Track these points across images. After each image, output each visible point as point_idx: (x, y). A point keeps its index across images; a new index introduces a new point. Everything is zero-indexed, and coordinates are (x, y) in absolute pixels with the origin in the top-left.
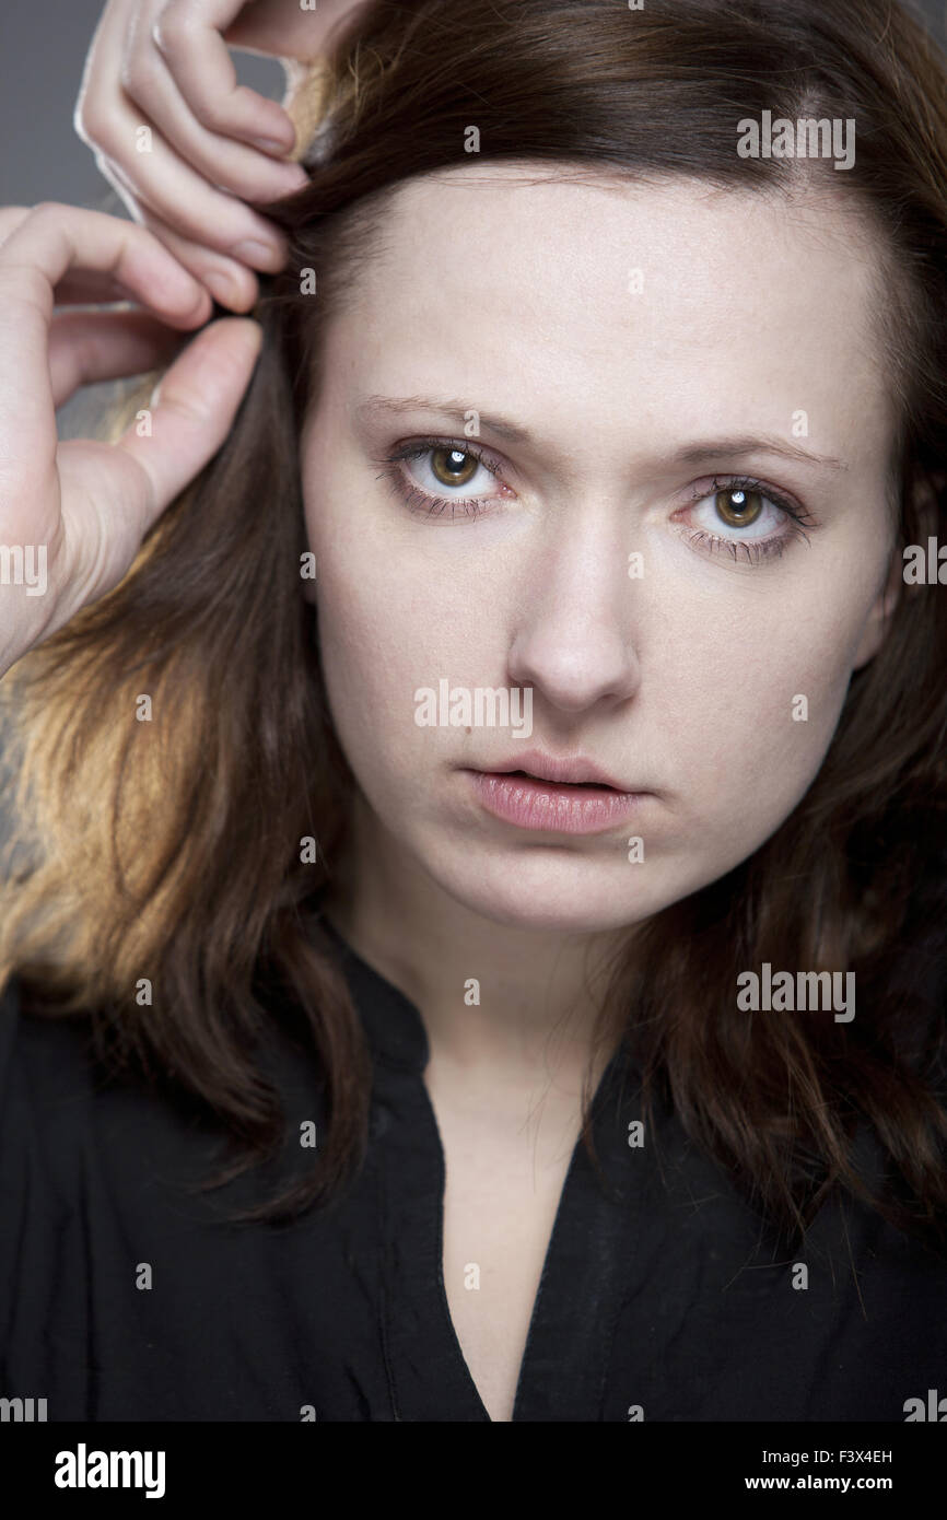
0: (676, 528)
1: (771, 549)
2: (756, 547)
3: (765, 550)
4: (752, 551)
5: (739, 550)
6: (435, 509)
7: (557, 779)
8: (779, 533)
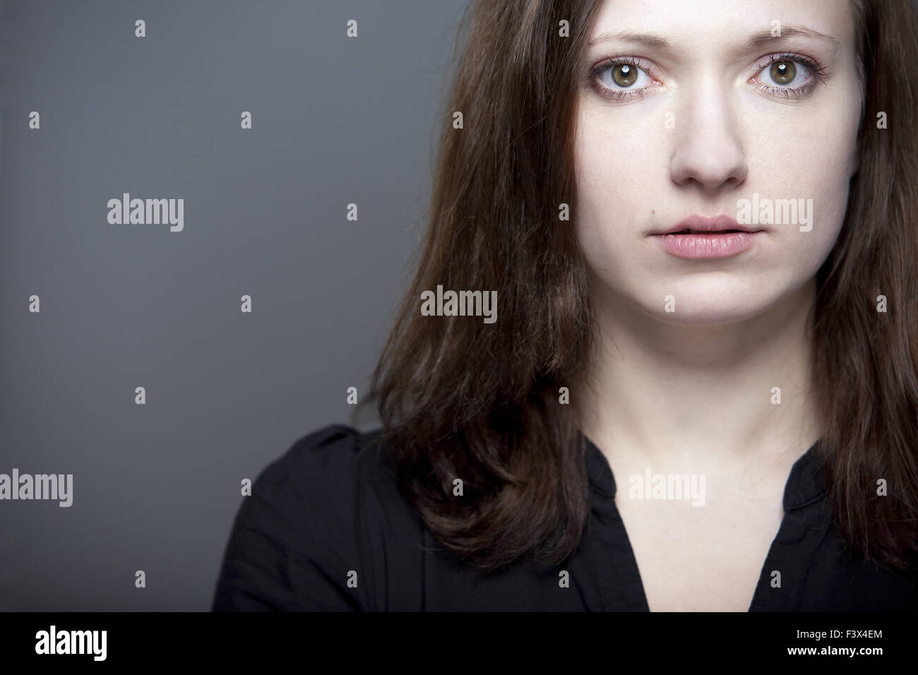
0: (752, 87)
1: (805, 90)
2: (798, 90)
3: (803, 91)
4: (796, 91)
5: (789, 93)
6: (620, 98)
7: (709, 229)
8: (808, 81)
